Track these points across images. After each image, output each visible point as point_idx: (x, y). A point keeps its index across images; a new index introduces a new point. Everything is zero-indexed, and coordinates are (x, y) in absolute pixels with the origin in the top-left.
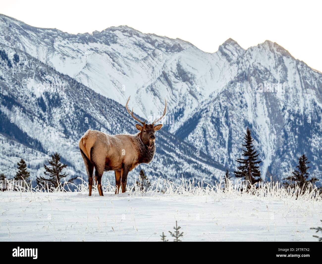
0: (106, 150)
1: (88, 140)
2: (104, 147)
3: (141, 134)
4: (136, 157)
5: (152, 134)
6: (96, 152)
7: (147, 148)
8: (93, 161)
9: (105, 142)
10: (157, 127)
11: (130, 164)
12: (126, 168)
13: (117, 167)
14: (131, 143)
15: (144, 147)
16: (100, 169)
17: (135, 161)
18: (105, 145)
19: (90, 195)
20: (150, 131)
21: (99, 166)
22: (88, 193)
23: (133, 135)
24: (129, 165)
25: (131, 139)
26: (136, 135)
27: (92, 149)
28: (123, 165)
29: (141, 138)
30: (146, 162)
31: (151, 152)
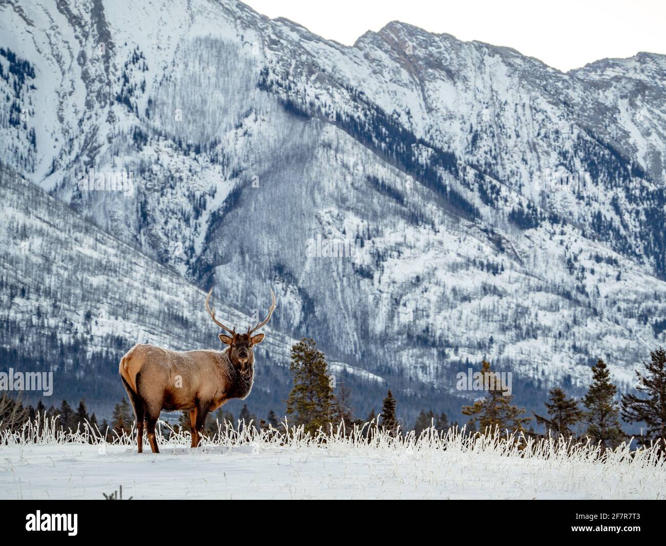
0: (164, 378)
1: (132, 361)
2: (160, 372)
3: (230, 351)
4: (221, 388)
5: (243, 349)
6: (145, 380)
7: (238, 373)
8: (141, 396)
9: (162, 363)
10: (257, 338)
11: (210, 399)
12: (202, 406)
13: (185, 405)
14: (214, 364)
15: (234, 370)
16: (152, 408)
17: (220, 395)
18: (161, 368)
19: (140, 451)
20: (242, 344)
21: (152, 403)
22: (136, 448)
23: (218, 352)
24: (207, 402)
25: (214, 358)
26: (223, 351)
27: (139, 376)
28: (196, 400)
29: (230, 357)
30: (239, 397)
31: (246, 380)
